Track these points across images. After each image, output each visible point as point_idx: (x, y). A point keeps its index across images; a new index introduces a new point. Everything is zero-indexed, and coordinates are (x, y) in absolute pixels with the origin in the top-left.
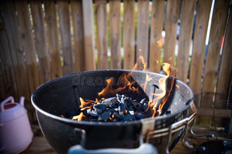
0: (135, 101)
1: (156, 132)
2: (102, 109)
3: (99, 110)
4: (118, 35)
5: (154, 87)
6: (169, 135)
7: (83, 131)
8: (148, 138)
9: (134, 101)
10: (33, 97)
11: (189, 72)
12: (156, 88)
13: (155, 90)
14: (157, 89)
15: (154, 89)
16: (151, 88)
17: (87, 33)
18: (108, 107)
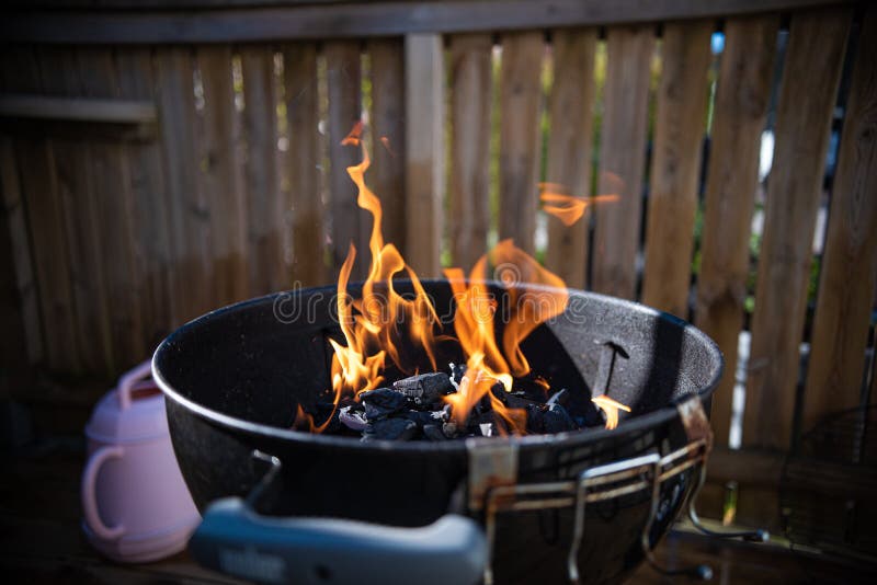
0: (522, 393)
1: (522, 489)
2: (388, 408)
3: (378, 413)
4: (527, 160)
5: (610, 352)
6: (573, 508)
7: (275, 461)
8: (492, 508)
9: (519, 393)
10: (165, 346)
11: (810, 313)
12: (617, 355)
13: (616, 363)
14: (620, 360)
15: (609, 361)
16: (602, 353)
17: (415, 153)
18: (413, 405)
